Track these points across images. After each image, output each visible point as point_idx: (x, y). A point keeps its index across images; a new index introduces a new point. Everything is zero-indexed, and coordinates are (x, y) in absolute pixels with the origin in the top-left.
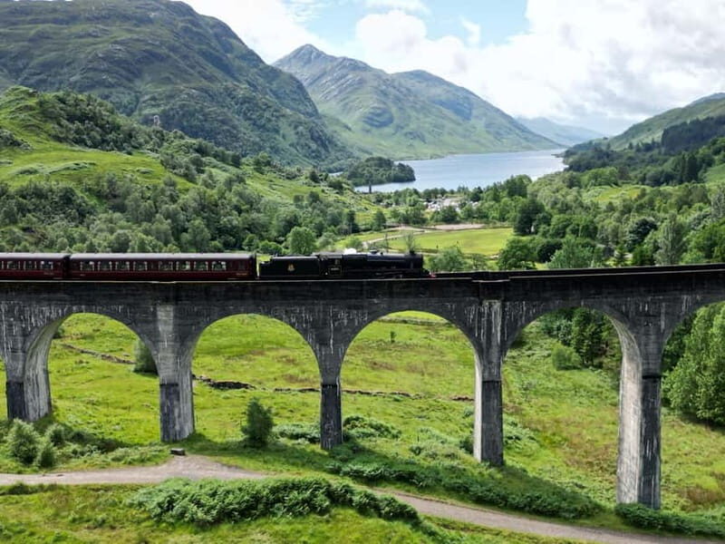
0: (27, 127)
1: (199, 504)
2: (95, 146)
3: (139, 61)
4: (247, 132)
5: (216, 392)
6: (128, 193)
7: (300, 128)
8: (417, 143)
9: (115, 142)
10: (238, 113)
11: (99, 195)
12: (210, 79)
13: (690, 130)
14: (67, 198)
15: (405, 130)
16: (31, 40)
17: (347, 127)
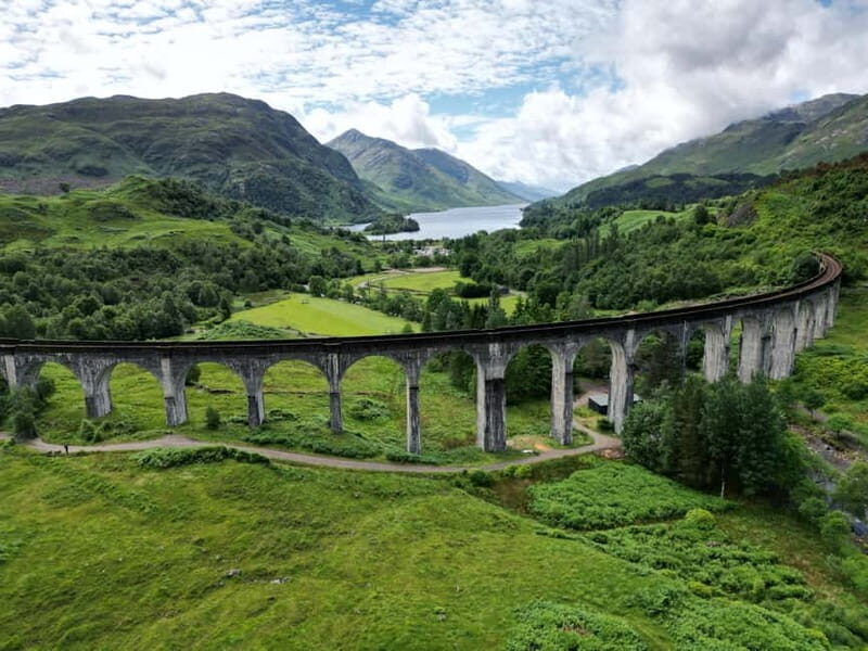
0: (141, 204)
1: (162, 459)
2: (188, 216)
3: (228, 145)
4: (307, 196)
5: (212, 395)
6: (204, 253)
7: (343, 192)
8: (429, 200)
9: (202, 212)
10: (299, 180)
11: (186, 254)
12: (280, 157)
13: (603, 194)
14: (164, 256)
15: (421, 191)
16: (151, 128)
17: (381, 190)
